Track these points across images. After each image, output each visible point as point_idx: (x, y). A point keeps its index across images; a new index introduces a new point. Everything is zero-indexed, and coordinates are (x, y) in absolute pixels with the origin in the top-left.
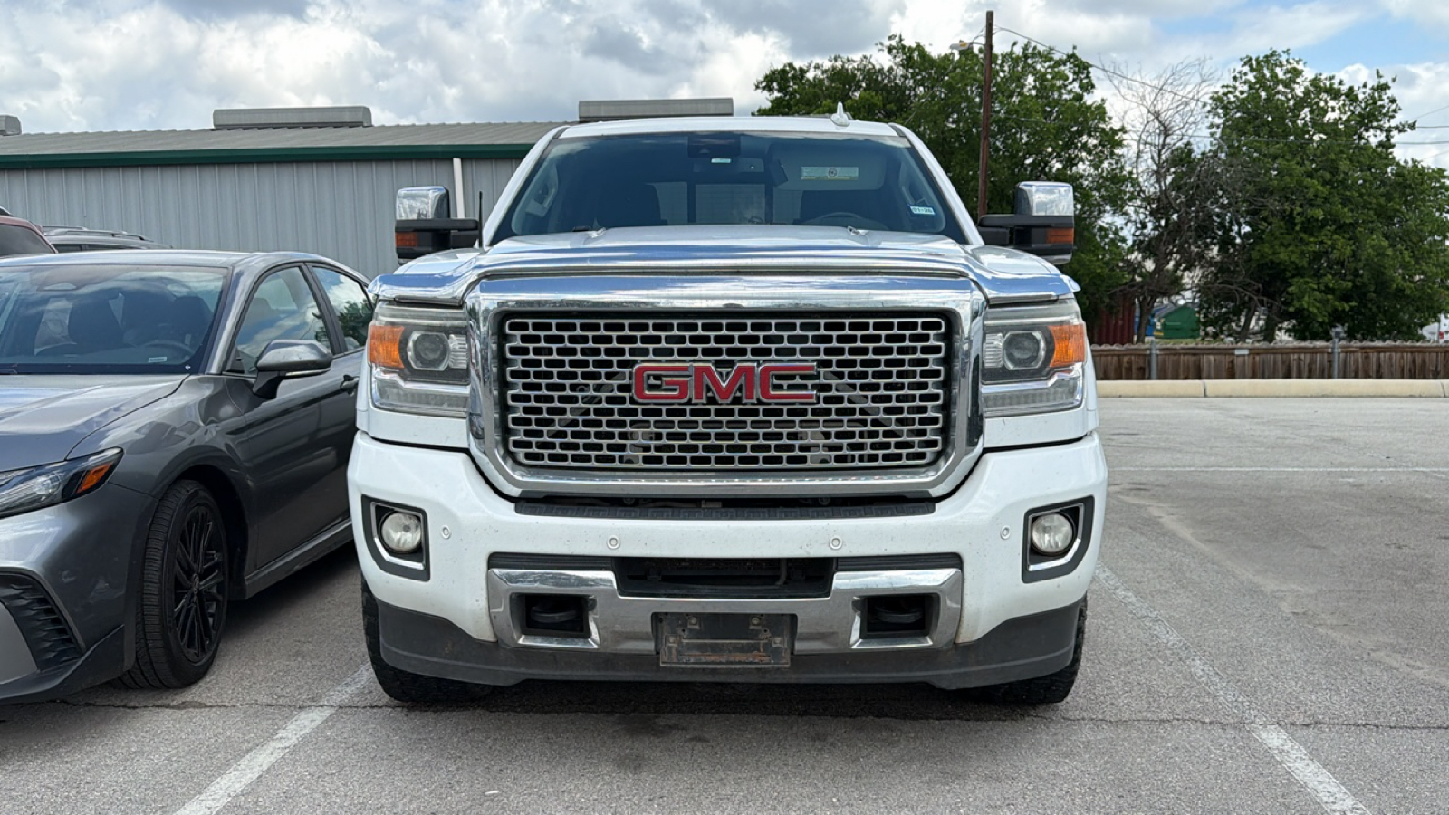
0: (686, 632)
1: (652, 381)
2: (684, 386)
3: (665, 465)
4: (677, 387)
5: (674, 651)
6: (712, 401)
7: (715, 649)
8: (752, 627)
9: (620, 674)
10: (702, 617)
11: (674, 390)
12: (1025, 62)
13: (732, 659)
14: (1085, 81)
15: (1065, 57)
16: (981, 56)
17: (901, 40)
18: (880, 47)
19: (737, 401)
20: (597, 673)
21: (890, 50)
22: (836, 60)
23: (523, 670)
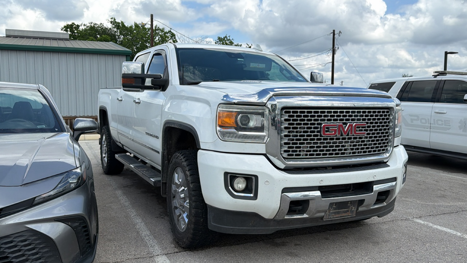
0: (332, 208)
1: (326, 130)
2: (335, 131)
3: (327, 156)
4: (334, 131)
5: (328, 215)
6: (342, 135)
7: (338, 213)
8: (348, 205)
9: (307, 225)
10: (336, 204)
11: (332, 132)
12: (156, 31)
13: (341, 215)
14: (174, 40)
15: (168, 31)
16: (142, 28)
17: (115, 20)
18: (108, 21)
19: (348, 135)
20: (300, 225)
21: (111, 22)
22: (91, 24)
23: (278, 227)
